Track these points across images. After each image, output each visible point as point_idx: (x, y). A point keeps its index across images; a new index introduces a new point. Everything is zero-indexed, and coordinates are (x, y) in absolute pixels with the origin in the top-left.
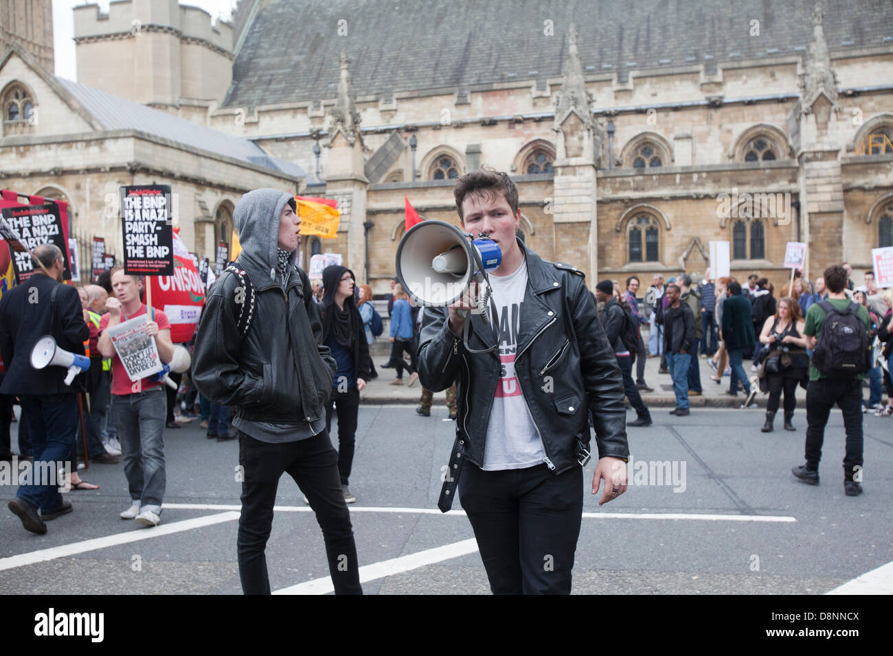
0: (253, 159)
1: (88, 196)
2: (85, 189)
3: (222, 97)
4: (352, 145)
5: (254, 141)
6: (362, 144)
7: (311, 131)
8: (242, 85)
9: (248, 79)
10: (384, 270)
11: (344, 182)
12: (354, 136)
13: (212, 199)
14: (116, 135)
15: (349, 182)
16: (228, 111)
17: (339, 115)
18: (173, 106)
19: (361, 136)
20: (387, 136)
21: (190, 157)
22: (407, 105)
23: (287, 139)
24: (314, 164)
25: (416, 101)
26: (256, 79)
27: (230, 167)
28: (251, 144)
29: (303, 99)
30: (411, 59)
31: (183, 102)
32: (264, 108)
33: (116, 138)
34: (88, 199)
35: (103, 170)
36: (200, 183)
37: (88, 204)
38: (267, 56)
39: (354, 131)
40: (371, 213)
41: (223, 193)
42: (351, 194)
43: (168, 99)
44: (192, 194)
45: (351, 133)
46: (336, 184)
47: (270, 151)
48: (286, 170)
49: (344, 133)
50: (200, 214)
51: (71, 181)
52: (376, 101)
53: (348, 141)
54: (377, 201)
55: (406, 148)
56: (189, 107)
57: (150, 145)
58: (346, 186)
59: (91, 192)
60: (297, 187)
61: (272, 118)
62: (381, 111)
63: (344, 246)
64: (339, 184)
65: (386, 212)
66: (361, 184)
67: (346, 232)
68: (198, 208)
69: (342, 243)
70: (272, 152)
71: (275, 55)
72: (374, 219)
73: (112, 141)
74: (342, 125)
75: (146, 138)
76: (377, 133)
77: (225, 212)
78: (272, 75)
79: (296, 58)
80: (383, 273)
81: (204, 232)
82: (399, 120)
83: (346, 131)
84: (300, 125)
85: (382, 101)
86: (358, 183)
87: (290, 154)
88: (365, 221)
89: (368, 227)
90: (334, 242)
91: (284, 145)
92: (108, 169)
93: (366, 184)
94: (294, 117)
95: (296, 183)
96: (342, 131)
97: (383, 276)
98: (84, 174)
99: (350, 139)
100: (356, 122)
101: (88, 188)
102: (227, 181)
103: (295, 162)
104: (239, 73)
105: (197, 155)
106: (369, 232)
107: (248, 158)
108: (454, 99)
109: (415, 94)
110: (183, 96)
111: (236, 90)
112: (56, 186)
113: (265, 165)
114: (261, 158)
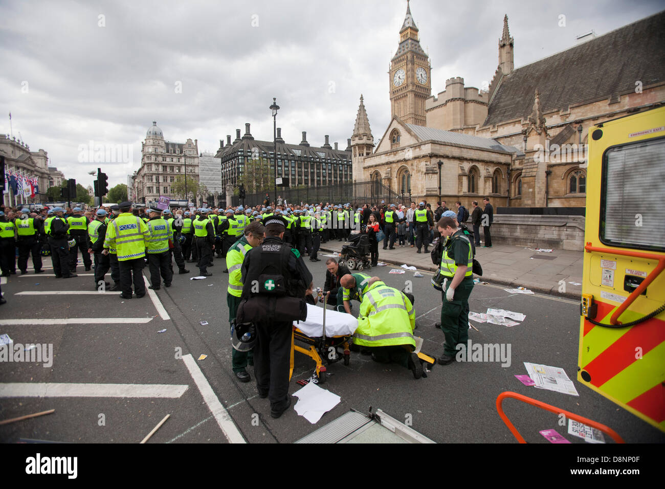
0: (492, 147)
1: (415, 168)
2: (414, 166)
3: (482, 122)
4: (540, 134)
5: (495, 139)
6: (546, 133)
7: (522, 131)
8: (492, 116)
9: (495, 113)
10: (557, 194)
12: (541, 130)
13: (467, 166)
14: (425, 143)
16: (484, 128)
17: (533, 121)
18: (461, 129)
19: (545, 130)
20: (564, 127)
21: (457, 148)
22: (576, 110)
23: (510, 136)
24: (524, 146)
25: (582, 107)
26: (498, 112)
27: (476, 151)
28: (493, 140)
29: (520, 117)
30: (582, 86)
31: (465, 127)
32: (500, 124)
35: (420, 157)
36: (461, 159)
37: (415, 171)
38: (504, 101)
39: (541, 127)
40: (550, 166)
41: (472, 163)
43: (459, 127)
44: (458, 164)
45: (539, 129)
46: (531, 154)
48: (508, 150)
49: (536, 129)
50: (460, 172)
51: (410, 163)
52: (559, 111)
55: (575, 132)
56: (468, 129)
57: (438, 145)
59: (416, 166)
60: (512, 157)
61: (503, 128)
62: (561, 116)
63: (533, 183)
65: (559, 165)
67: (535, 176)
68: (460, 170)
69: (532, 181)
70: (503, 143)
71: (508, 100)
72: (551, 169)
73: (423, 146)
75: (436, 142)
76: (558, 127)
77: (474, 171)
78: (506, 109)
79: (518, 99)
80: (556, 196)
81: (462, 179)
82: (572, 118)
84: (518, 128)
85: (561, 111)
87: (512, 143)
88: (546, 170)
89: (548, 173)
90: (528, 181)
91: (509, 139)
92: (422, 157)
94: (514, 126)
95: (511, 155)
96: (534, 128)
97: (556, 197)
98: (414, 160)
99: (538, 131)
100: (543, 122)
102: (475, 157)
103: (514, 146)
104: (490, 111)
105: (460, 147)
106: (549, 176)
107: (490, 146)
108: (608, 102)
109: (582, 104)
110: (465, 124)
111: (489, 118)
112: (405, 165)
113: (498, 149)
114: (497, 146)
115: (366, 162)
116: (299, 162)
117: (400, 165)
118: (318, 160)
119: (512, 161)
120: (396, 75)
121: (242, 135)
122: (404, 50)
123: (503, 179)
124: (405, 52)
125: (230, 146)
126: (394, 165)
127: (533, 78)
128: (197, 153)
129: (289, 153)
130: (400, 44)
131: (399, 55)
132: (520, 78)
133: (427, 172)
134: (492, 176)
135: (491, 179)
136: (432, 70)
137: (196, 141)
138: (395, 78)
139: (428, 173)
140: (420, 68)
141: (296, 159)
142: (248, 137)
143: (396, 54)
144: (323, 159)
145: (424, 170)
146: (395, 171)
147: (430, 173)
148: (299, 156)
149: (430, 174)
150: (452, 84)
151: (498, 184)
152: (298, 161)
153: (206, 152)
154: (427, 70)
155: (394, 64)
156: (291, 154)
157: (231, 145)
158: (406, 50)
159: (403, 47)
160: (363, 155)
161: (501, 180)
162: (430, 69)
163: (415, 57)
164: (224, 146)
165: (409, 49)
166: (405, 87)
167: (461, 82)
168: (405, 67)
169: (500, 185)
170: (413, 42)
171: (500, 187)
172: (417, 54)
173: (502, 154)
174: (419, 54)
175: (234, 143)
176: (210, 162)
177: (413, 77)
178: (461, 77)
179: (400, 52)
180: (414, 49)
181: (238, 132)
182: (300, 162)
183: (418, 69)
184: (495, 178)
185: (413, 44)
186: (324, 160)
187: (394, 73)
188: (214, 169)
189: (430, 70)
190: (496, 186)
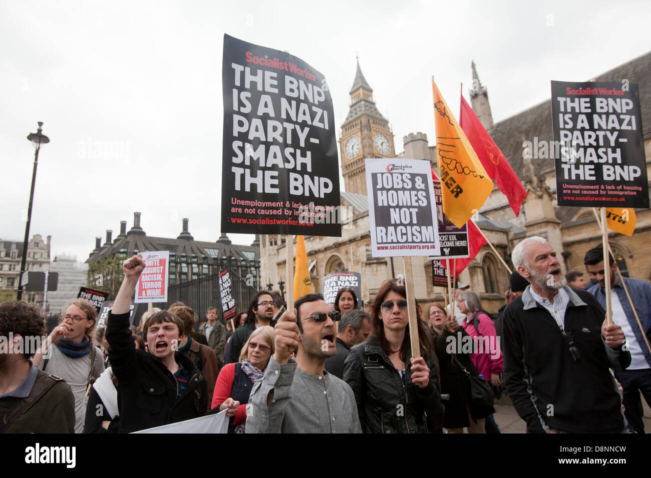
1: (352, 257)
2: (350, 254)
4: (541, 197)
5: (482, 213)
6: (549, 195)
11: (539, 225)
12: (541, 191)
14: (362, 216)
15: (543, 224)
17: (527, 179)
19: (547, 189)
23: (503, 208)
33: (363, 217)
34: (352, 260)
35: (357, 239)
37: (352, 262)
39: (541, 188)
40: (566, 245)
42: (545, 232)
45: (539, 189)
46: (533, 227)
47: (491, 218)
49: (533, 191)
51: (343, 249)
53: (536, 195)
54: (570, 236)
58: (541, 227)
59: (353, 255)
60: (508, 236)
64: (535, 227)
65: (580, 242)
66: (554, 225)
70: (494, 218)
72: (570, 249)
73: (361, 220)
74: (531, 185)
83: (534, 188)
86: (551, 224)
87: (506, 217)
89: (567, 256)
91: (501, 212)
92: (360, 238)
93: (558, 224)
95: (505, 232)
96: (531, 189)
98: (349, 244)
99: (538, 193)
101: (351, 252)
103: (510, 221)
106: (568, 260)
112: (336, 254)
113: (486, 225)
114: (484, 222)
115: (280, 254)
116: (214, 267)
117: (329, 254)
118: (244, 263)
119: (508, 241)
120: (348, 144)
121: (128, 229)
122: (356, 114)
123: (499, 269)
124: (358, 115)
125: (109, 246)
126: (321, 256)
127: (521, 132)
128: (49, 256)
129: (199, 254)
130: (351, 107)
131: (350, 119)
132: (503, 133)
133: (369, 262)
134: (481, 265)
135: (479, 270)
136: (394, 138)
137: (49, 237)
138: (347, 148)
139: (370, 264)
140: (379, 135)
141: (210, 262)
142: (137, 232)
143: (347, 119)
144: (252, 261)
145: (365, 260)
146: (322, 266)
147: (374, 263)
148: (214, 259)
149: (374, 266)
150: (412, 141)
151: (494, 279)
152: (212, 265)
153: (64, 255)
154: (389, 139)
155: (345, 131)
156: (203, 256)
157: (111, 244)
158: (359, 114)
159: (355, 110)
160: (276, 244)
161: (497, 271)
162: (393, 136)
163: (371, 121)
164: (102, 245)
165: (363, 112)
166: (362, 159)
167: (423, 138)
168: (359, 133)
169: (497, 280)
170: (367, 104)
171: (497, 283)
172: (374, 118)
173: (492, 231)
174: (377, 119)
175: (116, 241)
176: (69, 269)
177: (371, 146)
178: (423, 133)
179: (351, 117)
180: (368, 112)
181: (123, 225)
182: (216, 267)
183: (376, 136)
184: (486, 270)
185: (367, 106)
186: (253, 264)
187: (345, 142)
188: (74, 280)
189: (392, 138)
190: (491, 282)
